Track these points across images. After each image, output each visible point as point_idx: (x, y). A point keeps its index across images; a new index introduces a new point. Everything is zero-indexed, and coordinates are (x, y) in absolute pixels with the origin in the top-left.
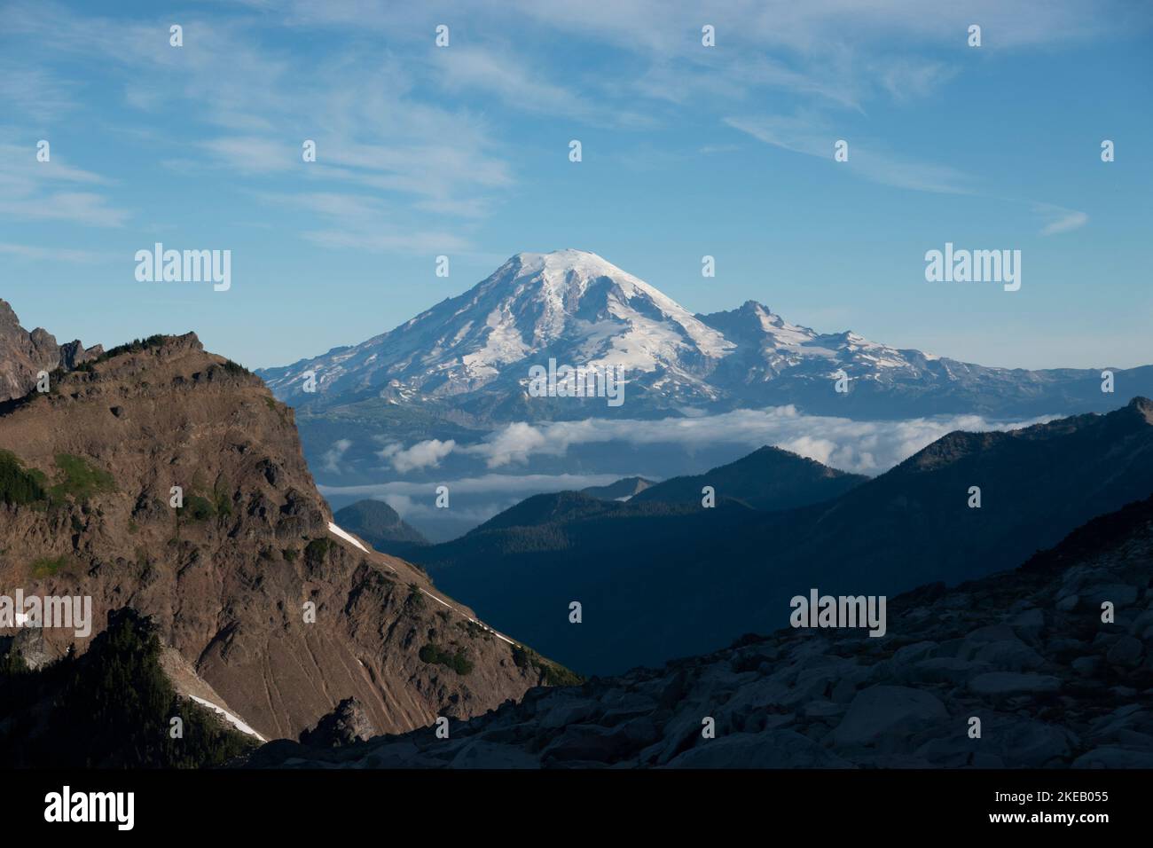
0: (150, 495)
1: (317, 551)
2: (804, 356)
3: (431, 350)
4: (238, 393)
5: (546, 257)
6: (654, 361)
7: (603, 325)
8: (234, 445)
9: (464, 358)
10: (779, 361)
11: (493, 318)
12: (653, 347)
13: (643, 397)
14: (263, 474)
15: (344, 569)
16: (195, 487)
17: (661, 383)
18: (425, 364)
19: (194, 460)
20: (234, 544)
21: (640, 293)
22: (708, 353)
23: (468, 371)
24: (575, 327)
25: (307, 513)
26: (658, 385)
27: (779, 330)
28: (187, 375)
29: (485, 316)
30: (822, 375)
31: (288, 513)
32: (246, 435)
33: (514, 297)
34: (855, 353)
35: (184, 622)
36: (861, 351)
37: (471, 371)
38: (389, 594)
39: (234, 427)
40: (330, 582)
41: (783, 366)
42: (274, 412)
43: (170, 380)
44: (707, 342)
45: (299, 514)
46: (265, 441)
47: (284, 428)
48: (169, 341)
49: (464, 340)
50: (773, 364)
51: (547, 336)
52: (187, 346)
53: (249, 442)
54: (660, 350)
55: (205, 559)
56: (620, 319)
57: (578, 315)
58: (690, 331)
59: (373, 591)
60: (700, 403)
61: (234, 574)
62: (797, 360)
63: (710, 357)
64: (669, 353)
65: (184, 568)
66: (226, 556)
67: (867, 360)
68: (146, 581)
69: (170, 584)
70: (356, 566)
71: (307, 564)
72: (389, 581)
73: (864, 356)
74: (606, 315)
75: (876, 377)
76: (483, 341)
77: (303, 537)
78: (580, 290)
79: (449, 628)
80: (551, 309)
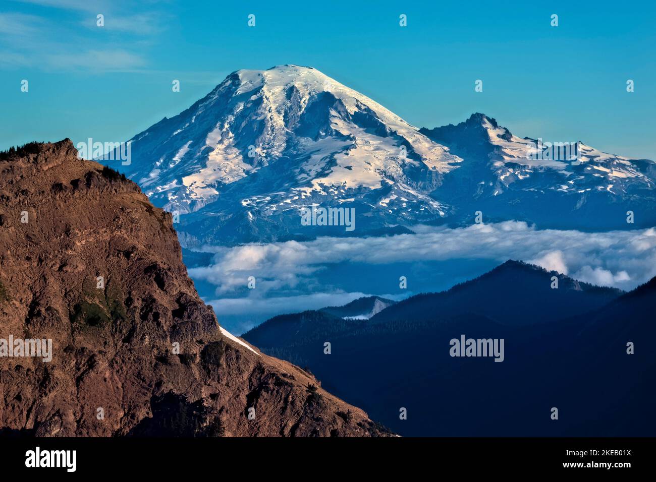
0: (42, 302)
1: (213, 354)
2: (534, 169)
3: (150, 171)
4: (117, 199)
5: (265, 73)
6: (379, 178)
7: (325, 141)
8: (120, 251)
9: (184, 179)
10: (508, 174)
11: (213, 138)
12: (378, 163)
13: (369, 214)
14: (152, 279)
15: (241, 372)
16: (86, 293)
17: (387, 201)
18: (144, 186)
19: (81, 267)
20: (130, 350)
21: (363, 107)
22: (435, 168)
23: (188, 192)
24: (297, 144)
25: (200, 317)
26: (384, 203)
27: (507, 143)
28: (65, 182)
29: (204, 136)
30: (553, 188)
31: (181, 317)
32: (131, 241)
33: (233, 115)
34: (585, 165)
35: (88, 428)
36: (592, 162)
37: (192, 192)
38: (287, 396)
39: (117, 233)
40: (227, 385)
41: (512, 180)
42: (153, 217)
43: (48, 188)
44: (433, 157)
45: (193, 318)
46: (149, 247)
47: (164, 233)
48: (44, 149)
49: (184, 160)
50: (502, 178)
51: (268, 155)
52: (63, 153)
53: (134, 248)
54: (385, 167)
55: (102, 364)
56: (342, 136)
57: (299, 132)
58: (415, 146)
59: (271, 394)
60: (428, 220)
61: (132, 380)
62: (527, 173)
63: (437, 172)
64: (395, 169)
65: (82, 374)
66: (123, 361)
67: (599, 172)
68: (46, 388)
69: (69, 391)
70: (252, 370)
71: (204, 368)
72: (287, 383)
73: (595, 167)
74: (328, 132)
75: (608, 189)
76: (203, 161)
77: (197, 341)
78: (300, 107)
79: (350, 428)
80: (272, 126)
